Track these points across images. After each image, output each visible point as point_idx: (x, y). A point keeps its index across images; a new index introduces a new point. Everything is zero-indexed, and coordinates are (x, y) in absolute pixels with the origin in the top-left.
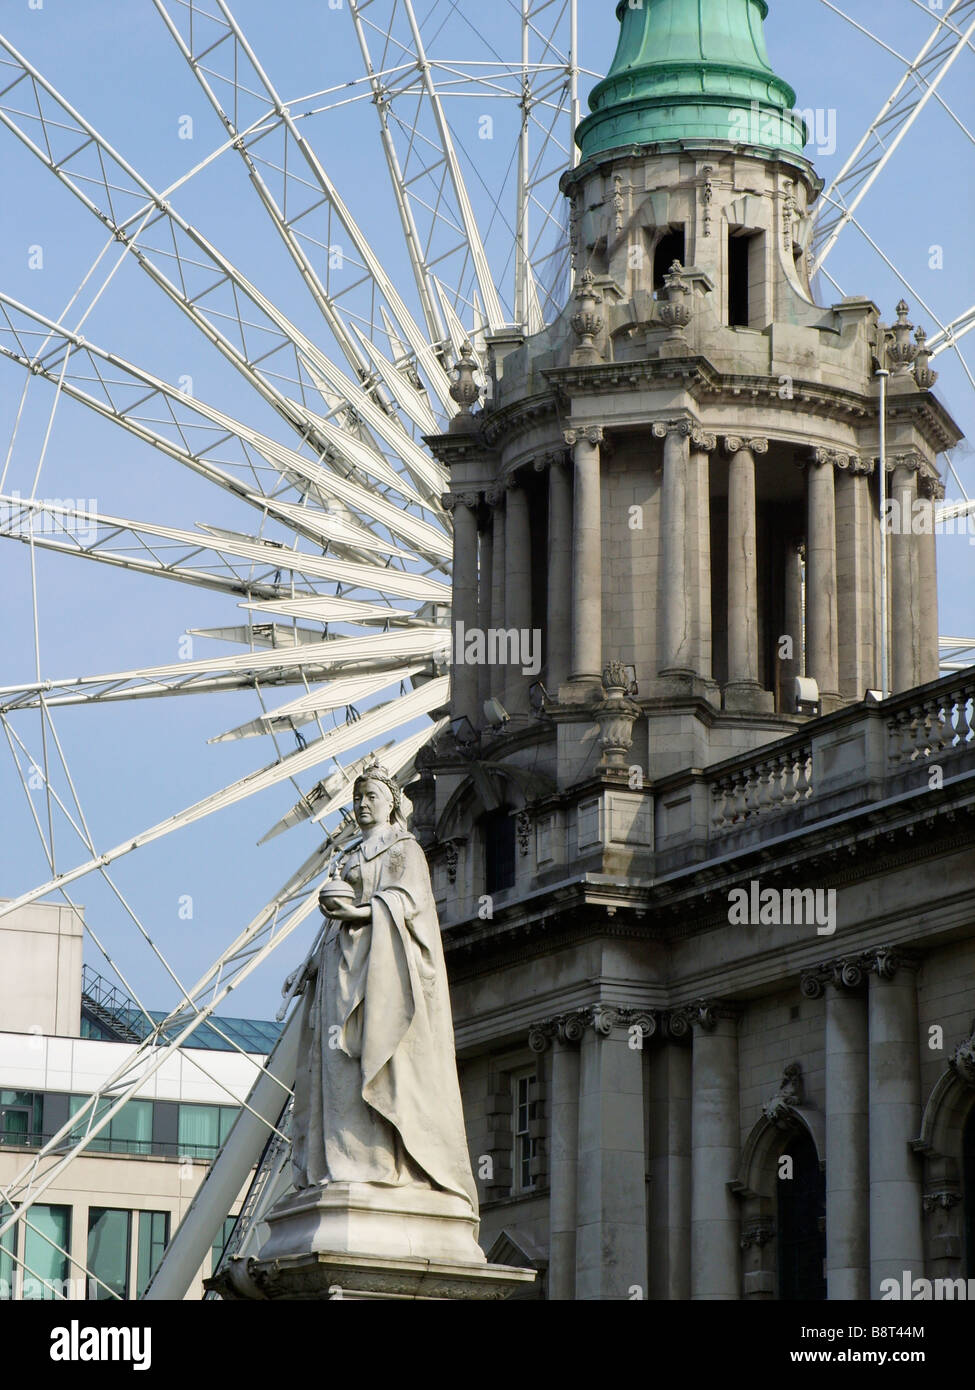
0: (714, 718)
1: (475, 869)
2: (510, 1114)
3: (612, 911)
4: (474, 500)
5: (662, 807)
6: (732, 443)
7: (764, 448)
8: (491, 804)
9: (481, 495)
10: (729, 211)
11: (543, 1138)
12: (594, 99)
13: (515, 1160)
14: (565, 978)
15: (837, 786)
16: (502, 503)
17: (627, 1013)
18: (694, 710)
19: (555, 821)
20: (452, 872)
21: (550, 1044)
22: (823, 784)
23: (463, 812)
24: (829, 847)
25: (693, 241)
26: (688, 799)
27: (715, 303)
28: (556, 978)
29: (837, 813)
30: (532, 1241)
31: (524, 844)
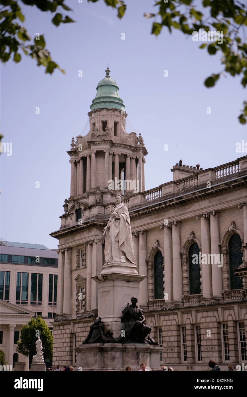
0: (112, 195)
1: (75, 218)
2: (80, 255)
3: (98, 224)
4: (74, 161)
5: (105, 208)
6: (115, 154)
7: (120, 154)
8: (77, 208)
9: (76, 161)
10: (114, 118)
11: (86, 259)
12: (93, 102)
13: (81, 262)
14: (90, 235)
15: (135, 205)
16: (79, 162)
17: (100, 240)
18: (110, 194)
19: (88, 210)
20: (71, 218)
21: (87, 244)
22: (132, 205)
23: (73, 209)
24: (134, 215)
25: (109, 123)
26: (110, 207)
27: (112, 132)
28: (88, 234)
29: (135, 209)
30: (83, 274)
31: (83, 214)
